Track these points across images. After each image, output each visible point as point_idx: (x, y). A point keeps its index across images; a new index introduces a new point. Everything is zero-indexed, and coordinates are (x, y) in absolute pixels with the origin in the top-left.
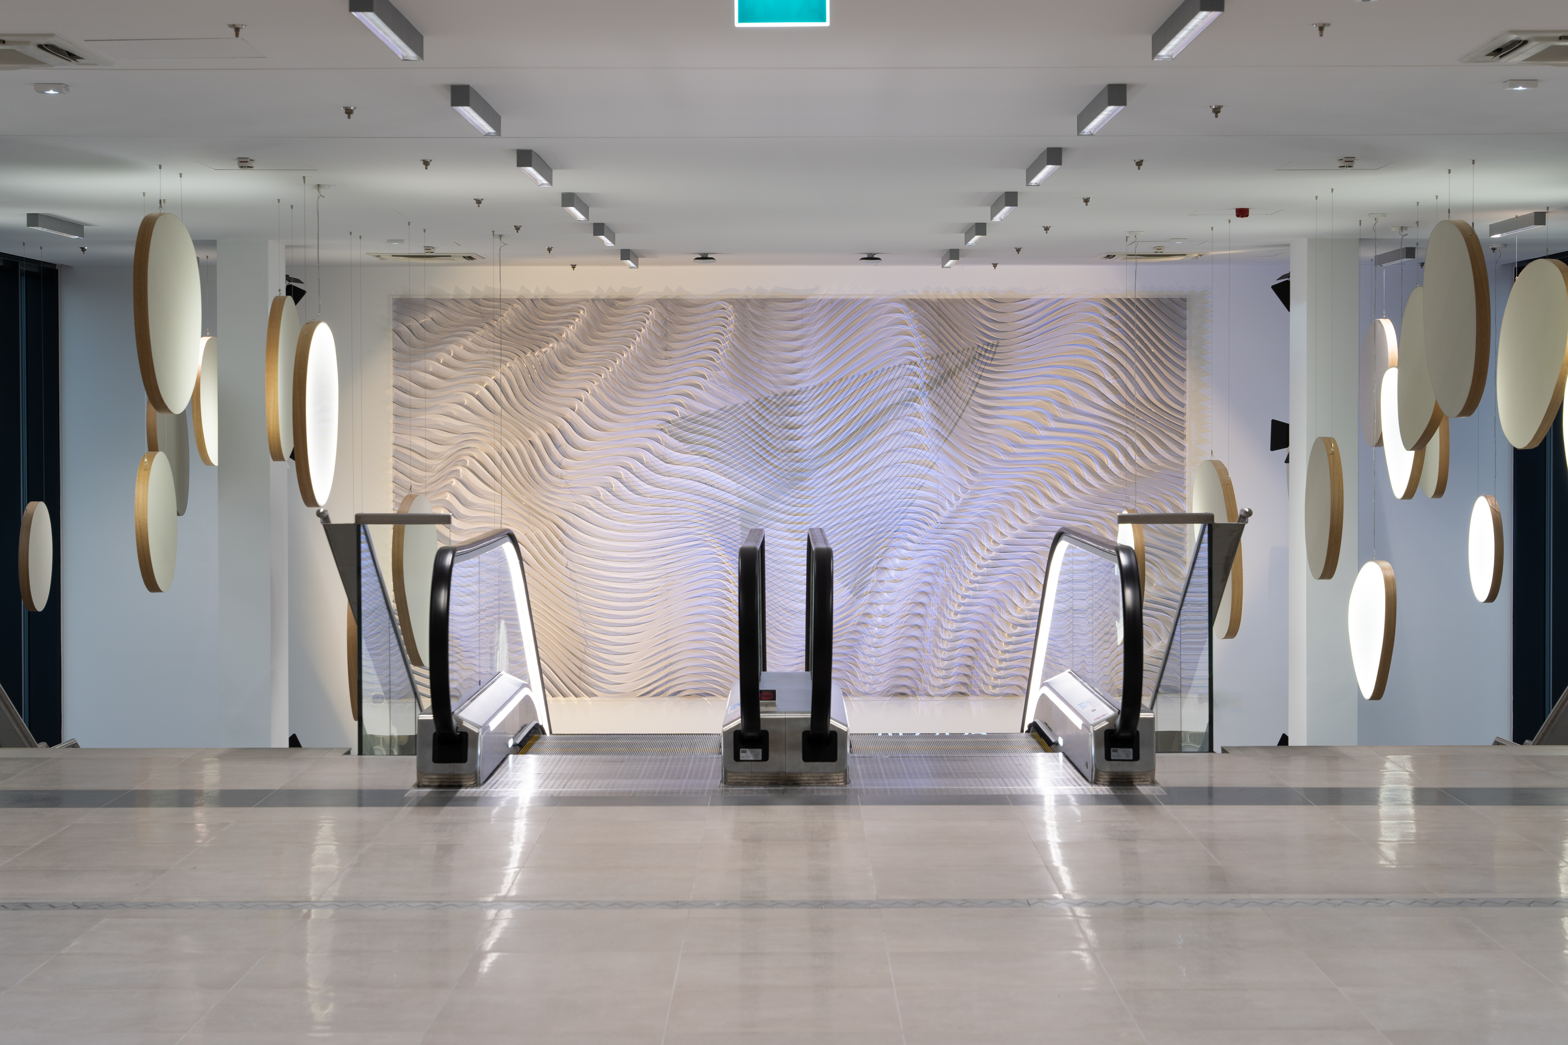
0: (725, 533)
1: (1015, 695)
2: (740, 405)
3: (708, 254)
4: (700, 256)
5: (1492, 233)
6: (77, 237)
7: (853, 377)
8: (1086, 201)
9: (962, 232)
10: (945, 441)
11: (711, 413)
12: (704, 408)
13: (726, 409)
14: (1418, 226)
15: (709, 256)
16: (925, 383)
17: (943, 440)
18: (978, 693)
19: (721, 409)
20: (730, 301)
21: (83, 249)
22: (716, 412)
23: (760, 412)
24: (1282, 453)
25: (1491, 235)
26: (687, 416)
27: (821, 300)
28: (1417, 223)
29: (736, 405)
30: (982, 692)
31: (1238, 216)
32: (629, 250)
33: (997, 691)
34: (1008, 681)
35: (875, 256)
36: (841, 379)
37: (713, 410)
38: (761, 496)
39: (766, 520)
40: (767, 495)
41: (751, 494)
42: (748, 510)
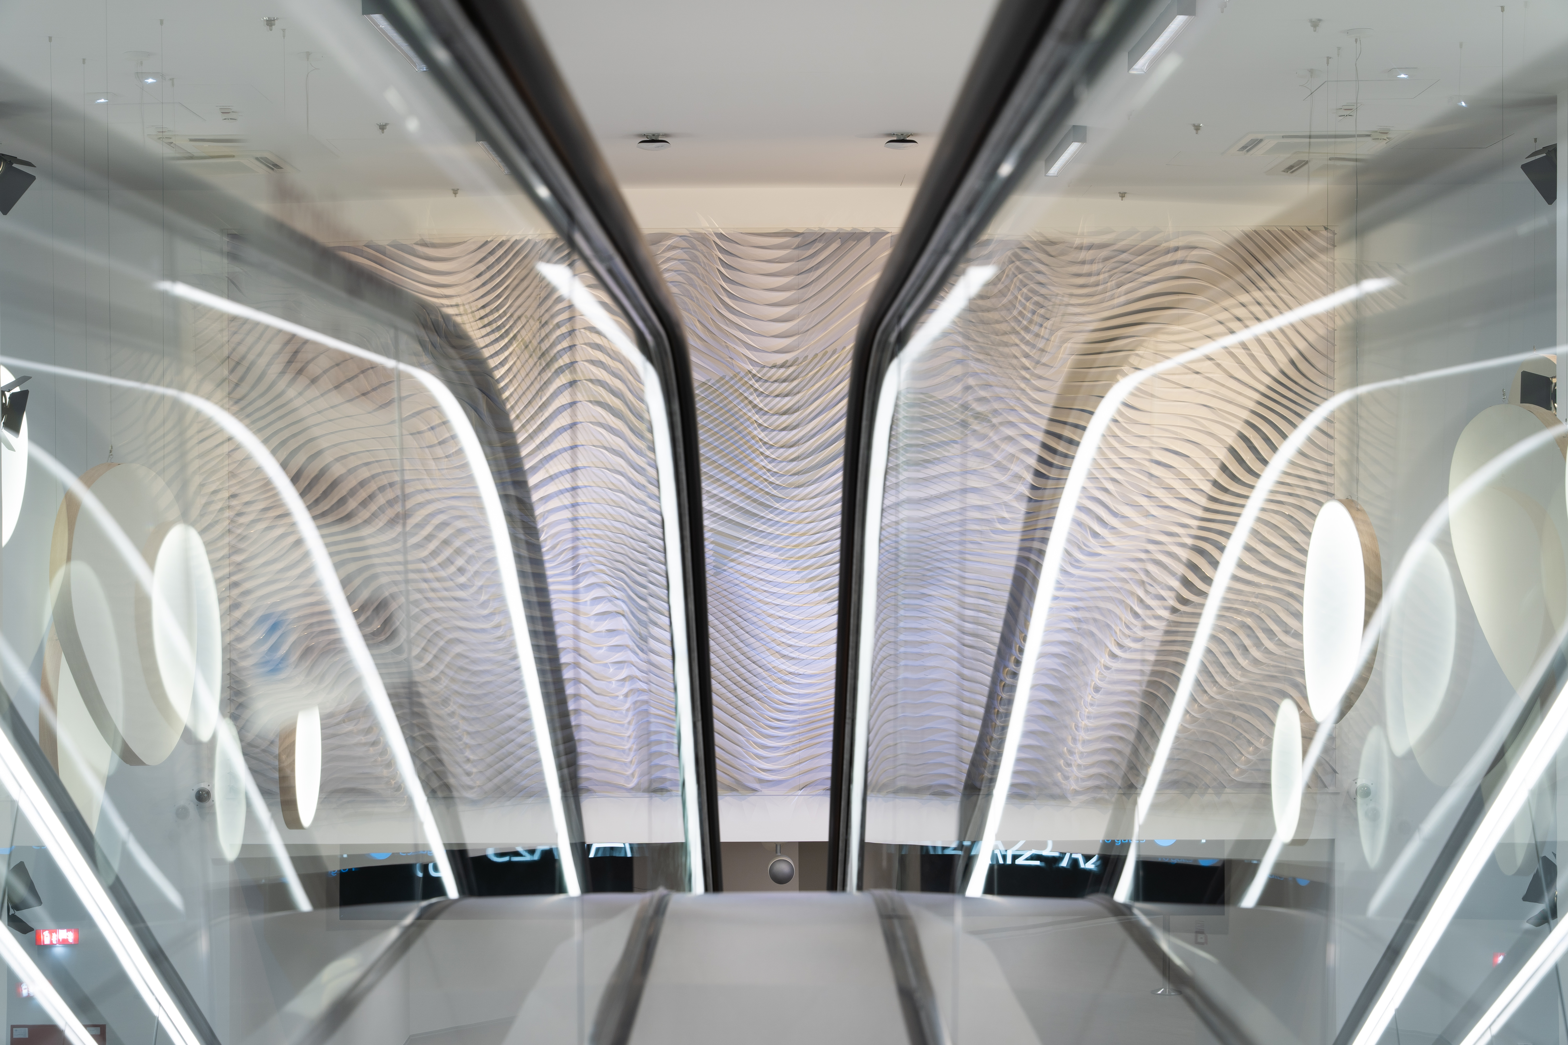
4: (647, 139)
35: (908, 138)
38: (741, 509)
39: (746, 543)
40: (748, 508)
41: (726, 506)
42: (721, 529)
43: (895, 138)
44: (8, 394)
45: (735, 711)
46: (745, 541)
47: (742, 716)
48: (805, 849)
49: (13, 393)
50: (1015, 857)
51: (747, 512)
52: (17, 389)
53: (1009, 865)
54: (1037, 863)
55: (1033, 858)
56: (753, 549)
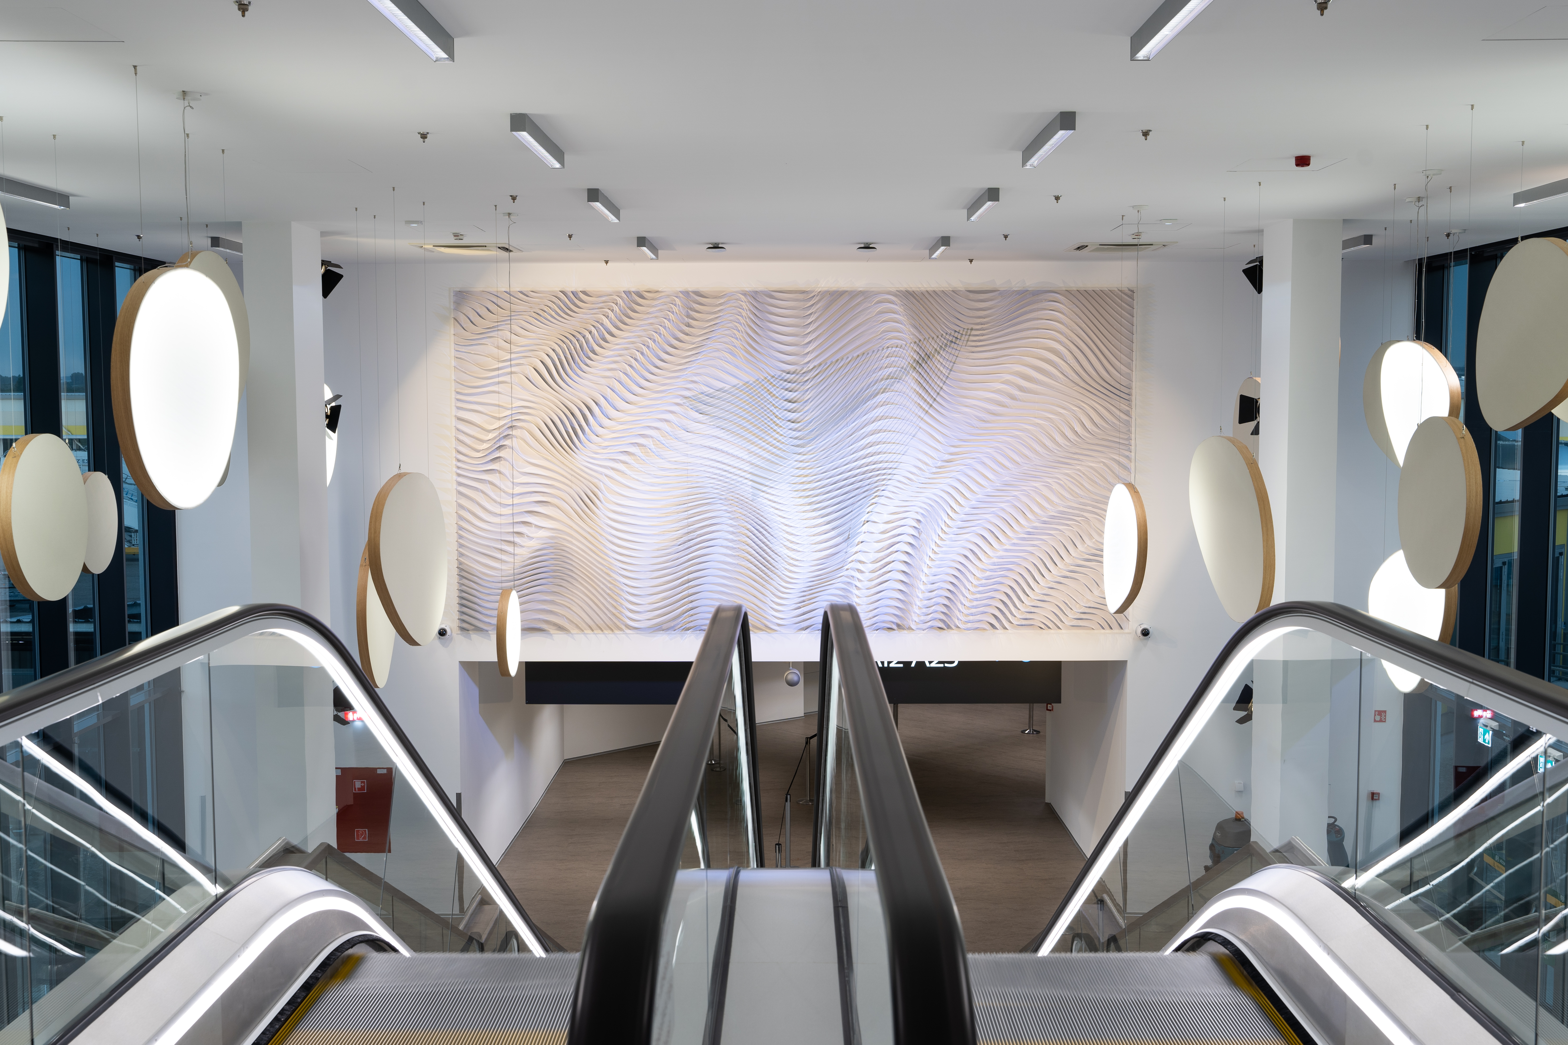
0: (738, 492)
1: (984, 629)
2: (751, 382)
3: (719, 244)
4: (712, 246)
5: (1515, 203)
6: (62, 208)
7: (848, 358)
8: (1146, 134)
9: (964, 208)
10: (926, 412)
11: (726, 389)
12: (720, 385)
13: (738, 386)
14: (1451, 192)
15: (720, 246)
16: (909, 363)
17: (924, 412)
18: (953, 627)
19: (734, 386)
20: (745, 294)
21: (139, 237)
22: (730, 389)
23: (768, 388)
24: (1251, 425)
25: (1514, 204)
26: (705, 392)
27: (820, 292)
28: (1450, 188)
29: (747, 382)
30: (958, 627)
31: (1297, 165)
32: (644, 238)
33: (969, 625)
34: (978, 617)
35: (871, 246)
36: (838, 360)
37: (728, 387)
38: (768, 460)
39: (771, 481)
40: (773, 459)
41: (759, 459)
42: (756, 472)
43: (863, 246)
44: (329, 407)
45: (764, 583)
46: (771, 480)
47: (768, 586)
48: (807, 666)
49: (332, 406)
50: (889, 663)
51: (772, 462)
52: (333, 404)
53: (886, 667)
54: (901, 665)
55: (898, 663)
56: (776, 485)
